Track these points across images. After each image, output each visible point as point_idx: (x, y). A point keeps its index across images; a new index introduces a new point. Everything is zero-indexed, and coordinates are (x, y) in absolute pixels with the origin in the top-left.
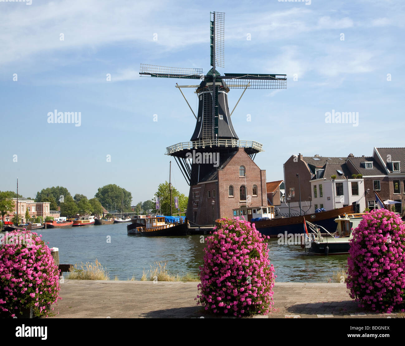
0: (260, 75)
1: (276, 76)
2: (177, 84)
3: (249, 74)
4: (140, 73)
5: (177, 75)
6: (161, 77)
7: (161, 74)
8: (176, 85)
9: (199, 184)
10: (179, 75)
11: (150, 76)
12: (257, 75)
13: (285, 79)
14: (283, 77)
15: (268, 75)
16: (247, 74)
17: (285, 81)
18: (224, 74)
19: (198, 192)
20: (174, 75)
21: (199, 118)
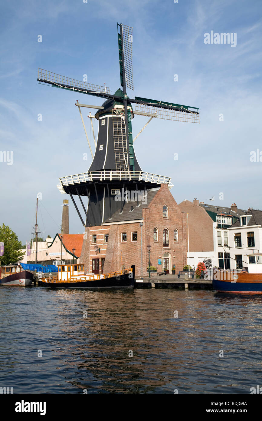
0: (173, 104)
1: (188, 108)
2: (77, 101)
3: (162, 102)
4: (38, 80)
5: (83, 90)
6: (64, 88)
7: (64, 86)
8: (76, 103)
9: (104, 224)
10: (85, 90)
11: (51, 85)
12: (170, 104)
14: (195, 110)
15: (181, 106)
16: (159, 102)
17: (198, 115)
18: (135, 97)
19: (103, 234)
20: (80, 89)
21: (100, 146)
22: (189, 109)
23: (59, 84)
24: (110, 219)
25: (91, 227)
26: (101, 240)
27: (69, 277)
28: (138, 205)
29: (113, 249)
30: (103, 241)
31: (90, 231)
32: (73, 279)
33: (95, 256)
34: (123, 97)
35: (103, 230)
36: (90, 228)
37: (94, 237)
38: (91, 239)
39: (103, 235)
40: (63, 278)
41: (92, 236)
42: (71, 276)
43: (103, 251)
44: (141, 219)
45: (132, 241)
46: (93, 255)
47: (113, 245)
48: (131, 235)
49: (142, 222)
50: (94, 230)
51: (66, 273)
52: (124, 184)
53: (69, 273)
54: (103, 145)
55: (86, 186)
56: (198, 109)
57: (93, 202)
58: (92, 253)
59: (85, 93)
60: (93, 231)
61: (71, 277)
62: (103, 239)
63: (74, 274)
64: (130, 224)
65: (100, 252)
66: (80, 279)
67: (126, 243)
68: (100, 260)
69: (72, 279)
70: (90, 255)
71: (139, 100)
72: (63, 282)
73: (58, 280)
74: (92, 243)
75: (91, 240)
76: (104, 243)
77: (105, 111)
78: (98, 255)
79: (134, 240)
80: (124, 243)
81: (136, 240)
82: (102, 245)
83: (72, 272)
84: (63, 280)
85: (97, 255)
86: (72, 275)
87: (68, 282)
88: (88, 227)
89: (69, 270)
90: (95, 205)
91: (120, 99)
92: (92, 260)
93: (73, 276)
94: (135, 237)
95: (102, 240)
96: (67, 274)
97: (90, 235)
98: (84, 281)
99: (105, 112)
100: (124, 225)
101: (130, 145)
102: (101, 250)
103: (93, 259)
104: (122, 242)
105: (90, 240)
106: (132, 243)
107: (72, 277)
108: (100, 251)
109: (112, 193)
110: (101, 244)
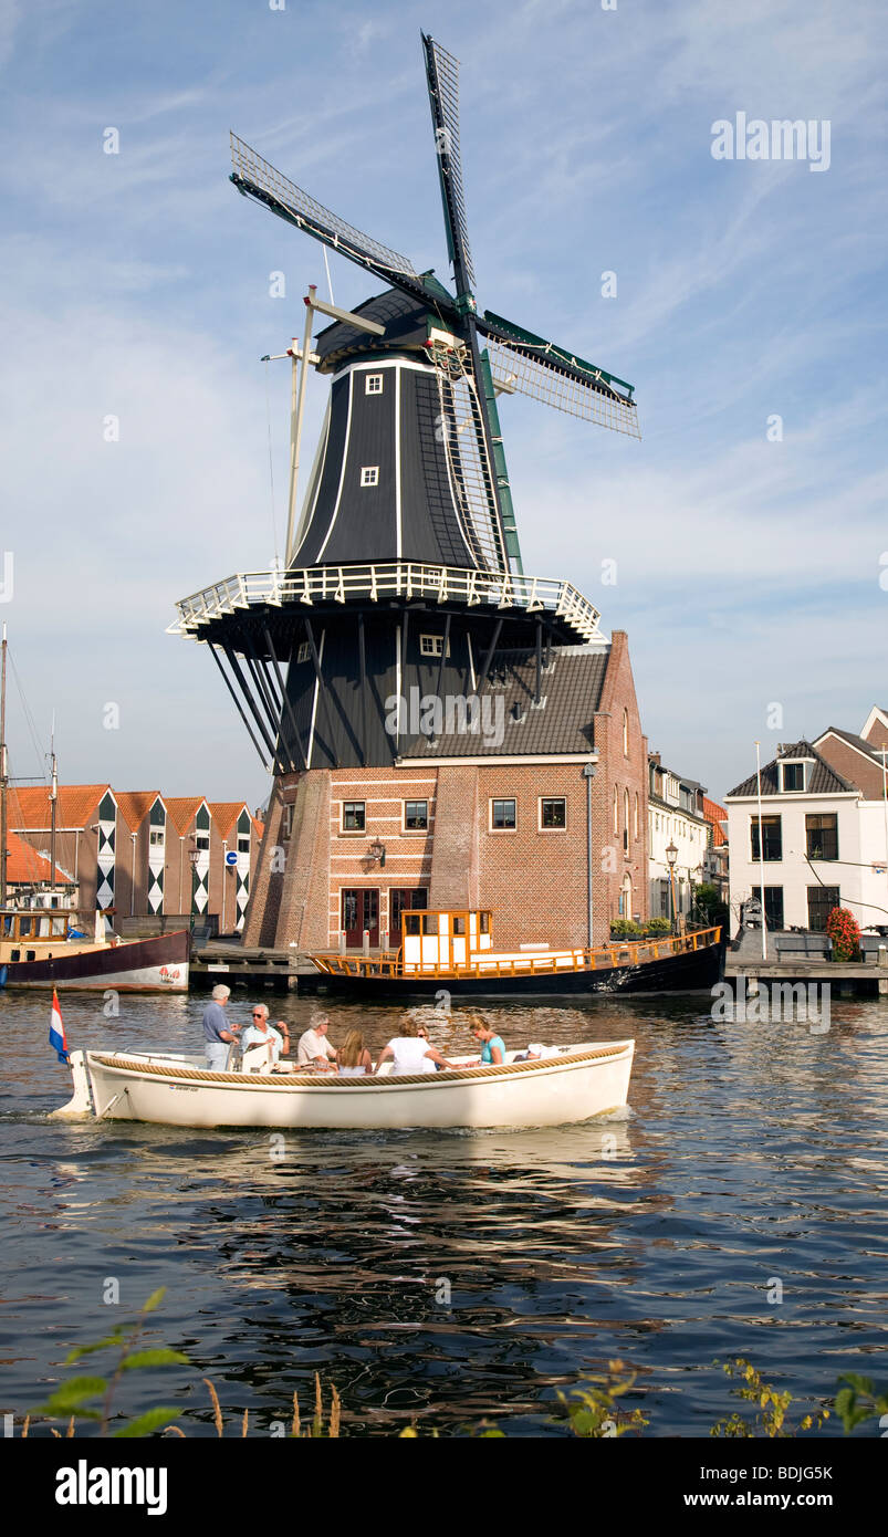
0: (578, 361)
1: (612, 382)
3: (553, 347)
4: (235, 179)
7: (309, 221)
8: (309, 293)
12: (570, 356)
13: (630, 403)
14: (625, 392)
15: (594, 369)
16: (545, 343)
18: (487, 313)
19: (399, 800)
21: (364, 470)
22: (613, 386)
23: (297, 213)
24: (429, 746)
25: (338, 772)
26: (390, 819)
27: (460, 957)
28: (537, 702)
29: (465, 856)
30: (400, 822)
31: (332, 784)
32: (477, 964)
33: (359, 878)
34: (465, 305)
35: (399, 785)
36: (330, 774)
37: (349, 808)
38: (338, 813)
39: (400, 804)
40: (430, 957)
41: (341, 802)
42: (469, 953)
43: (402, 860)
44: (587, 752)
45: (540, 829)
46: (349, 876)
47: (461, 841)
48: (536, 806)
49: (593, 763)
50: (354, 783)
51: (445, 941)
52: (501, 622)
53: (459, 942)
54: (377, 469)
55: (360, 616)
56: (631, 388)
57: (345, 679)
58: (338, 866)
59: (363, 264)
60: (348, 786)
61: (468, 958)
62: (400, 815)
63: (483, 947)
64: (534, 768)
65: (382, 865)
66: (532, 965)
67: (514, 836)
68: (382, 894)
69: (473, 966)
70: (330, 876)
71: (498, 327)
72: (433, 976)
73: (400, 966)
74: (342, 831)
75: (336, 820)
76: (403, 830)
77: (387, 344)
78: (372, 875)
79: (545, 824)
80: (504, 835)
81: (561, 824)
82: (398, 838)
83: (473, 940)
84: (429, 968)
85: (369, 876)
86: (473, 947)
87: (453, 975)
88: (325, 771)
89: (457, 930)
90: (355, 688)
91: (452, 309)
92: (339, 895)
93: (479, 951)
94: (554, 814)
95: (396, 819)
96: (451, 944)
97: (334, 798)
98: (551, 969)
99: (387, 346)
100: (504, 769)
101: (501, 483)
102: (387, 857)
103: (343, 890)
104: (491, 830)
105: (331, 820)
106: (543, 835)
107: (474, 958)
108: (382, 860)
109: (425, 649)
110: (392, 834)
